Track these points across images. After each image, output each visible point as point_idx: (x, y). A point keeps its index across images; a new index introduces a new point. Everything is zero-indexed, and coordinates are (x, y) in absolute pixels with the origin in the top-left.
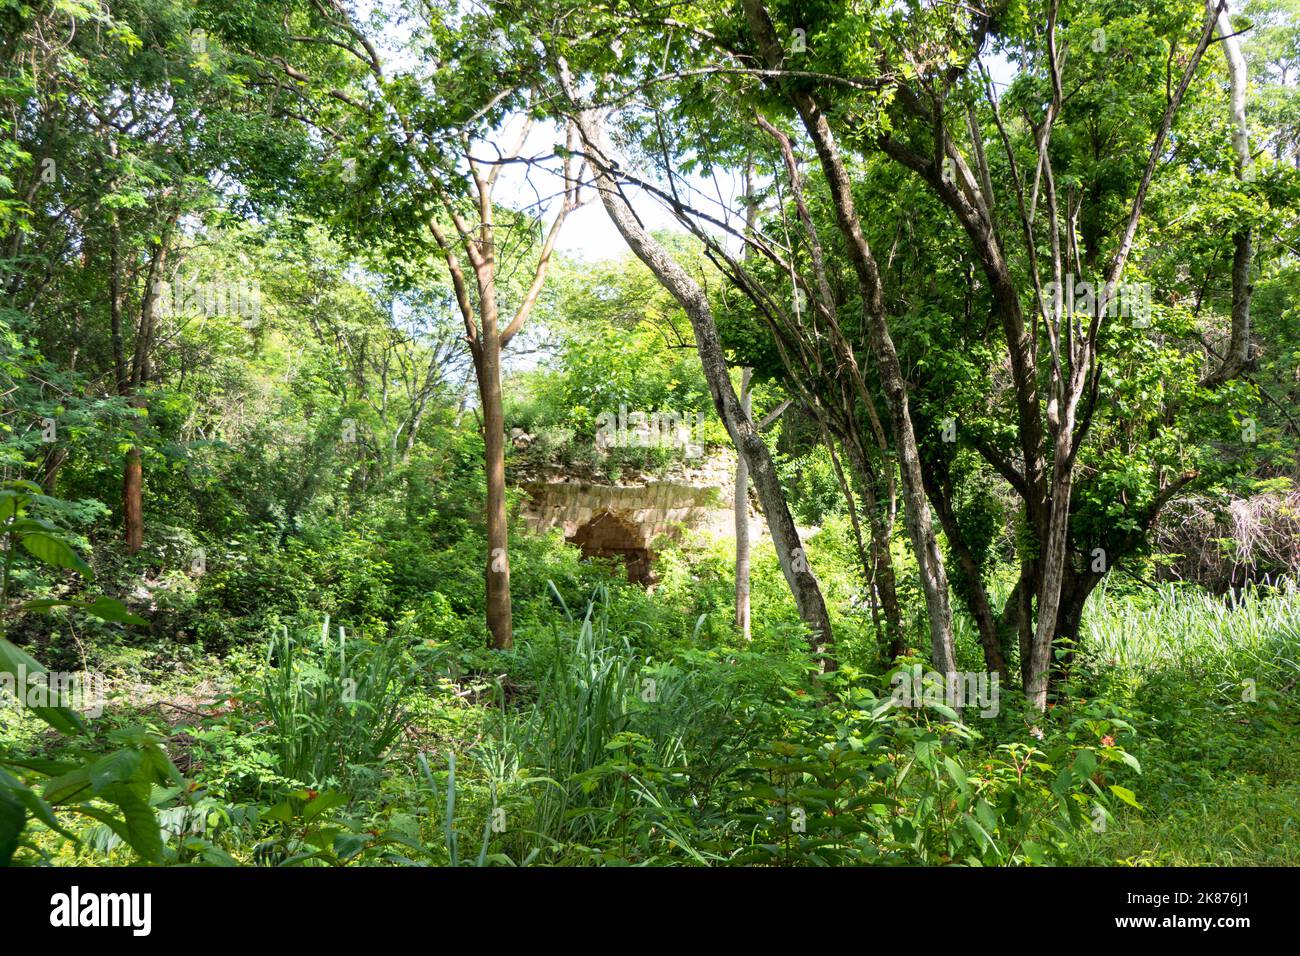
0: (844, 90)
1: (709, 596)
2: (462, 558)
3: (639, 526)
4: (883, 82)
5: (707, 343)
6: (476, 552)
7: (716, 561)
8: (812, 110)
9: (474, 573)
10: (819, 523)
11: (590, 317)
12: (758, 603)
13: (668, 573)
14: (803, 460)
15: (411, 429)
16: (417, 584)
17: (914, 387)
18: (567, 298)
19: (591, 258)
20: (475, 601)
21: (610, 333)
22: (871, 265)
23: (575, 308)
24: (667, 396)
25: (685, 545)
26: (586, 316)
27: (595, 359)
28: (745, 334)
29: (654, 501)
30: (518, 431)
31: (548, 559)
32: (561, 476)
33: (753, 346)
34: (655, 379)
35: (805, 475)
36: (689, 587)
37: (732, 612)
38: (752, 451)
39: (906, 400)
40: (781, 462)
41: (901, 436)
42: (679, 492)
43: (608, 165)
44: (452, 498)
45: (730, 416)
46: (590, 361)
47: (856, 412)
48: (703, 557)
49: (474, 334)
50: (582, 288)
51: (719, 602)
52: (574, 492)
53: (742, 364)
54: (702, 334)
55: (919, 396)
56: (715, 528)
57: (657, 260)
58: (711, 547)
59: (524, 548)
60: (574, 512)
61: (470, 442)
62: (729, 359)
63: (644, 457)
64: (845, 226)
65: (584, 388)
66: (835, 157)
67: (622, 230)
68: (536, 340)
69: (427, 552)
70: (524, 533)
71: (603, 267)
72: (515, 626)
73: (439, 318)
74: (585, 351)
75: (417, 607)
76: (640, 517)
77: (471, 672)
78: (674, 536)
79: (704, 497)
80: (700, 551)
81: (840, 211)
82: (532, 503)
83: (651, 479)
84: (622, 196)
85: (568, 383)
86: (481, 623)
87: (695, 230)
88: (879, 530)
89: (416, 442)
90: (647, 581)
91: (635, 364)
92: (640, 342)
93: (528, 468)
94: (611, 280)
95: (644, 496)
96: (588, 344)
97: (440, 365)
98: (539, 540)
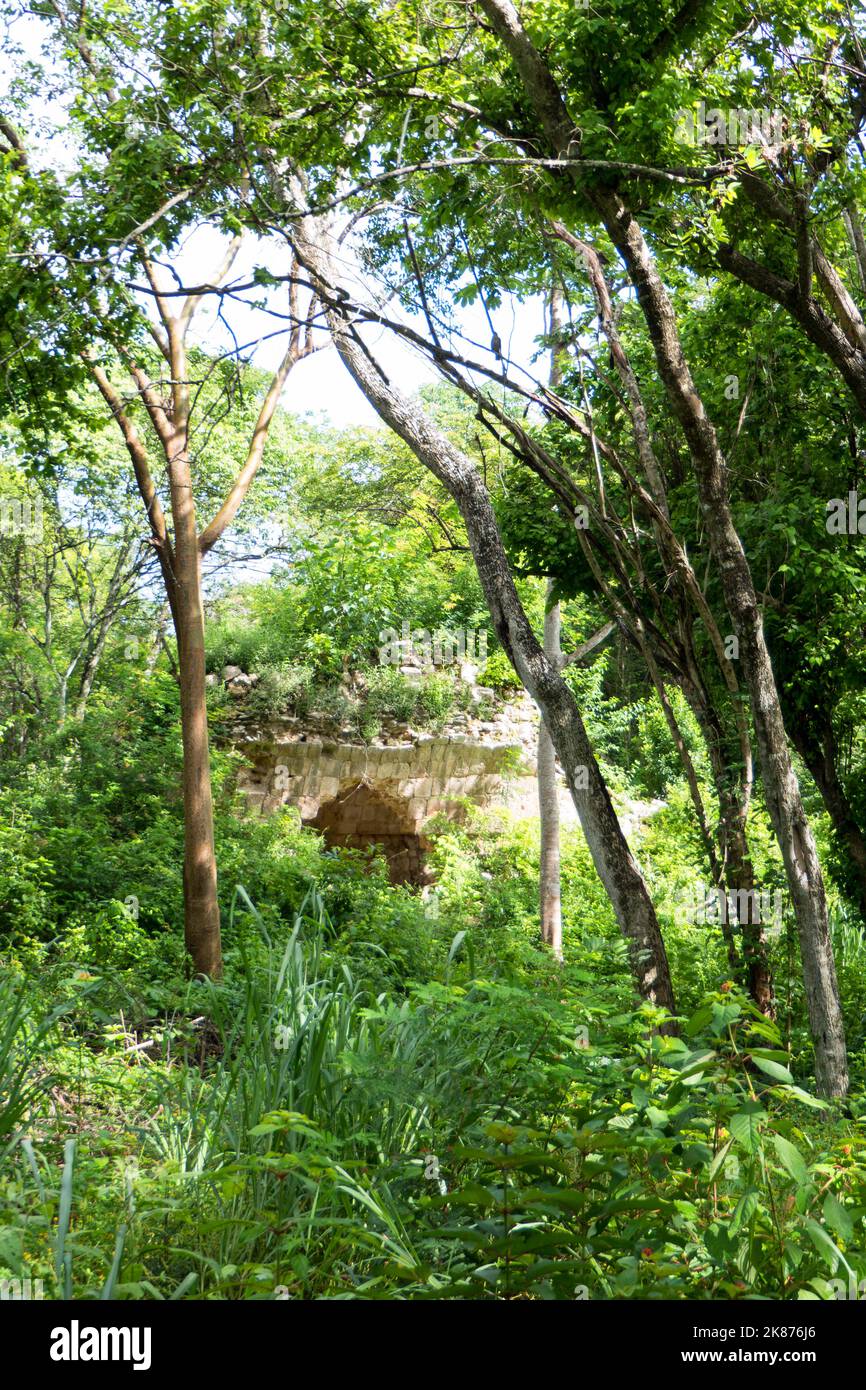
0: (663, 186)
1: (505, 902)
2: (153, 851)
3: (406, 802)
4: (713, 174)
5: (484, 544)
6: (173, 842)
7: (515, 851)
8: (620, 214)
9: (170, 873)
10: (662, 794)
11: (336, 506)
12: (572, 910)
13: (448, 869)
14: (639, 706)
15: (88, 668)
16: (89, 890)
17: (776, 602)
18: (304, 480)
19: (339, 424)
20: (171, 912)
21: (363, 530)
22: (708, 432)
23: (315, 495)
24: (445, 618)
25: (473, 829)
26: (332, 506)
27: (341, 566)
28: (540, 530)
29: (428, 766)
30: (232, 670)
31: (277, 850)
32: (294, 732)
33: (552, 547)
34: (428, 594)
35: (642, 728)
36: (477, 888)
37: (537, 923)
38: (552, 697)
39: (759, 622)
40: (608, 709)
41: (754, 675)
42: (463, 753)
43: (334, 296)
44: (140, 766)
45: (518, 647)
46: (335, 570)
47: (695, 638)
48: (499, 845)
49: (163, 534)
50: (326, 466)
51: (519, 909)
52: (313, 755)
53: (538, 573)
54: (476, 531)
55: (783, 615)
56: (514, 804)
57: (413, 427)
58: (507, 831)
59: (242, 835)
60: (314, 783)
61: (163, 686)
62: (520, 565)
63: (413, 705)
64: (670, 377)
65: (327, 609)
66: (653, 279)
67: (363, 386)
68: (260, 541)
69: (104, 843)
70: (244, 815)
71: (354, 437)
72: (226, 946)
73: (123, 511)
74: (326, 555)
75: (89, 922)
76: (408, 789)
77: (161, 1014)
78: (456, 816)
79: (499, 760)
80: (493, 836)
81: (662, 354)
82: (253, 772)
83: (423, 735)
84: (356, 338)
85: (303, 602)
86: (177, 942)
87: (462, 384)
88: (730, 808)
89: (94, 686)
90: (418, 880)
91: (398, 574)
92: (405, 542)
93: (248, 723)
94: (366, 453)
95: (411, 759)
96: (331, 545)
97: (127, 577)
98: (264, 825)
